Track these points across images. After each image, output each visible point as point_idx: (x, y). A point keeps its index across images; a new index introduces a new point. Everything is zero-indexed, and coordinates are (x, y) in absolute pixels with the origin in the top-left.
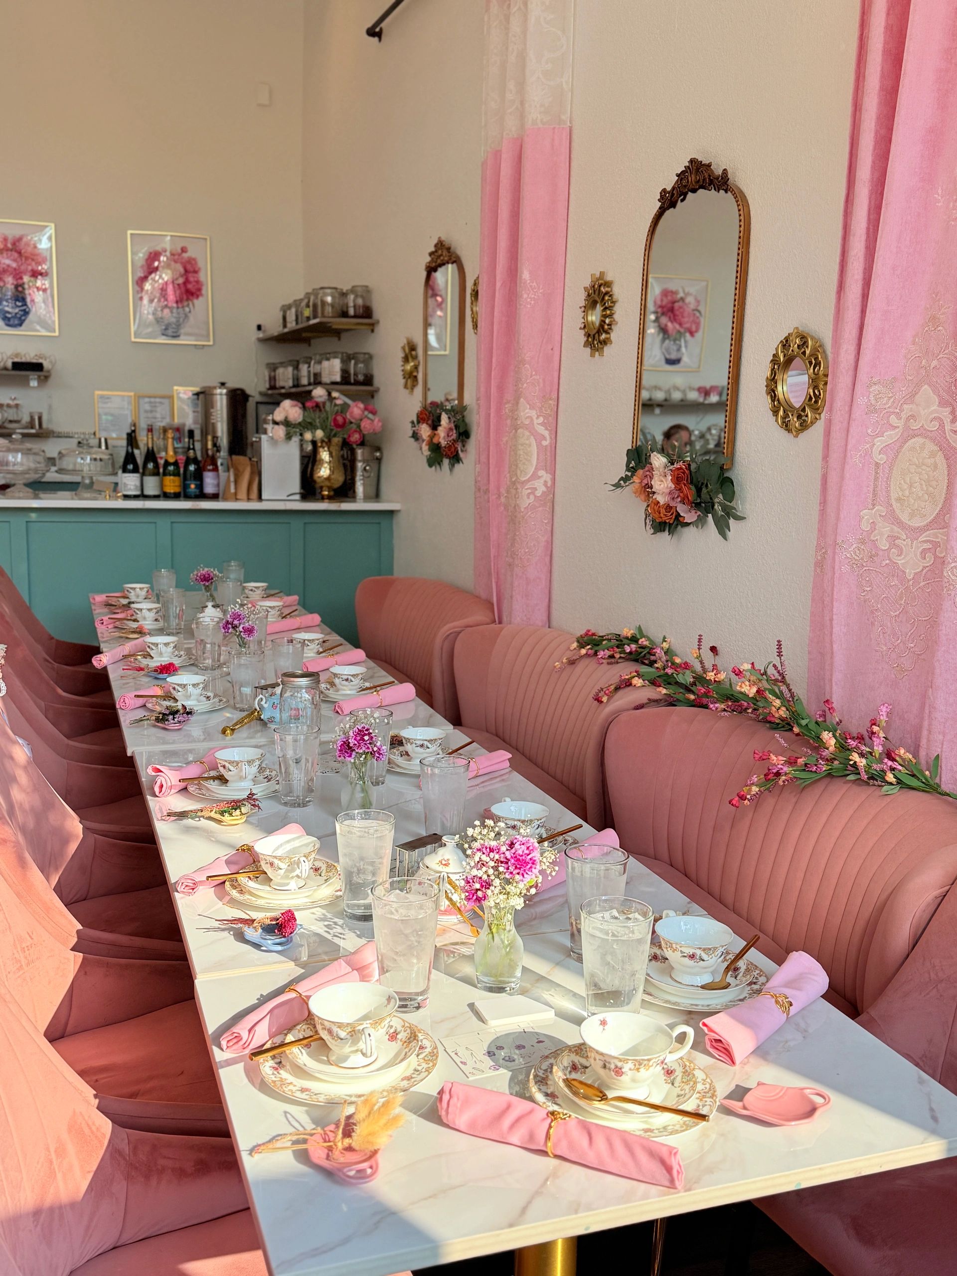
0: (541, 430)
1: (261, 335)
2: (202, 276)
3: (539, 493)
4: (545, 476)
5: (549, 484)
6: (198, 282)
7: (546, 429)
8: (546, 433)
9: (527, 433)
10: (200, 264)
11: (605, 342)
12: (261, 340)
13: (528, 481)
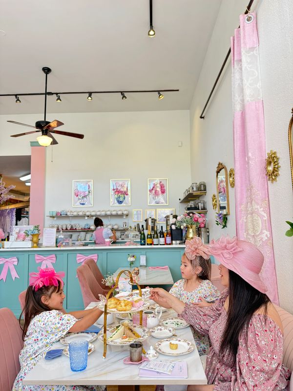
0: (263, 213)
1: (180, 201)
2: (165, 188)
3: (264, 240)
4: (266, 233)
5: (269, 236)
6: (164, 190)
7: (265, 213)
8: (265, 215)
9: (256, 215)
10: (165, 185)
11: (276, 176)
12: (181, 202)
13: (259, 235)
